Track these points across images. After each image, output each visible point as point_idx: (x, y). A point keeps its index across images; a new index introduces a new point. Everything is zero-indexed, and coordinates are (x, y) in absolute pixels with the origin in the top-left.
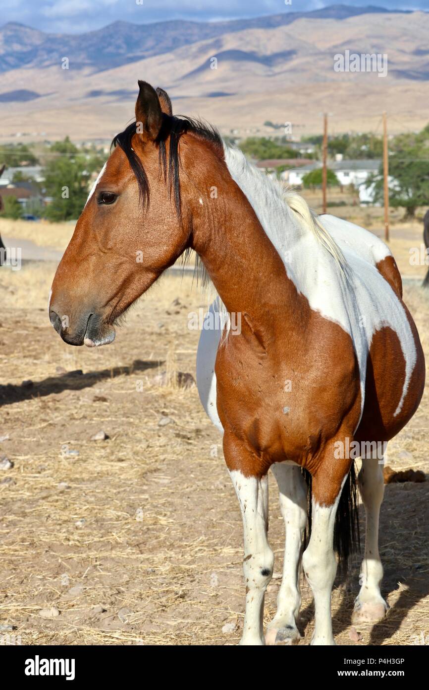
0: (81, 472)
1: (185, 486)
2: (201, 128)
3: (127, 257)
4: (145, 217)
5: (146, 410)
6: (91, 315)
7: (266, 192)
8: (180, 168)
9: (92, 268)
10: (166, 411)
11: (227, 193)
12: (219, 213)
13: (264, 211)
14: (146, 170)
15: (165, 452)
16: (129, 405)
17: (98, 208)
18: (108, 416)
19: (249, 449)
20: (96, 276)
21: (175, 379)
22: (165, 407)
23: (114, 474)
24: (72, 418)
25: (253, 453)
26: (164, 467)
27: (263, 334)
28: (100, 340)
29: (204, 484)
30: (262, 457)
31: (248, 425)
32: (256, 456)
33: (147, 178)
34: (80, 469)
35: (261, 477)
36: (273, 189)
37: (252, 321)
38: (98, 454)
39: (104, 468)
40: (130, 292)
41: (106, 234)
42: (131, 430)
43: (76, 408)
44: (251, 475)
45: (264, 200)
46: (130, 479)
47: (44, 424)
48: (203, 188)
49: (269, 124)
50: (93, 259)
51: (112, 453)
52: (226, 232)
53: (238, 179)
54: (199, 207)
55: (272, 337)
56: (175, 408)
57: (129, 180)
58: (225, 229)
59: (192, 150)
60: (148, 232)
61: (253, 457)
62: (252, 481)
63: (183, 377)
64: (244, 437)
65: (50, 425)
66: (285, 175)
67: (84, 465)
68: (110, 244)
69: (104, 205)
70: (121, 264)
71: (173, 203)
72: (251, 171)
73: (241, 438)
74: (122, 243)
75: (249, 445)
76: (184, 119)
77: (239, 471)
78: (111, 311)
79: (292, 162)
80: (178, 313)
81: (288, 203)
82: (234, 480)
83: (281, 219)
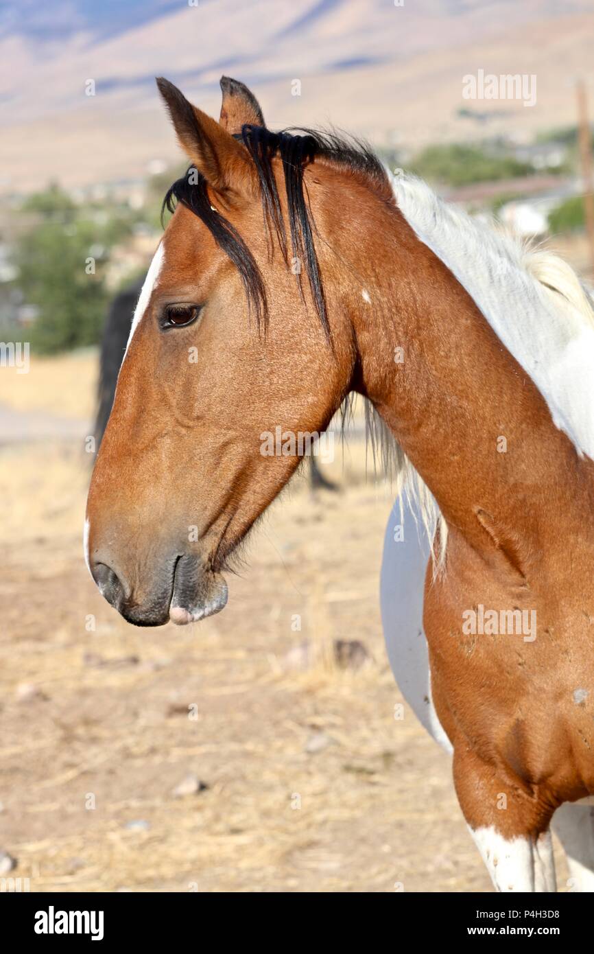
0: (157, 865)
1: (374, 870)
2: (339, 150)
3: (236, 430)
4: (263, 341)
5: (276, 723)
6: (179, 558)
7: (489, 258)
8: (314, 234)
9: (166, 463)
10: (319, 721)
11: (414, 271)
12: (404, 315)
13: (490, 297)
14: (248, 244)
15: (325, 805)
16: (240, 717)
17: (163, 338)
18: (200, 744)
19: (508, 781)
20: (176, 479)
21: (330, 653)
22: (317, 712)
23: (224, 862)
24: (127, 754)
25: (516, 789)
26: (326, 837)
27: (518, 547)
28: (202, 606)
29: (412, 863)
30: (535, 796)
31: (502, 735)
32: (525, 796)
33: (254, 261)
34: (154, 858)
35: (537, 837)
36: (502, 249)
37: (493, 524)
38: (187, 823)
39: (204, 852)
40: (250, 499)
41: (188, 387)
42: (249, 768)
43: (132, 733)
44: (518, 833)
45: (487, 275)
46: (261, 869)
47: (71, 774)
48: (365, 270)
49: (465, 113)
50: (166, 444)
51: (217, 818)
52: (422, 350)
53: (428, 237)
54: (363, 307)
55: (536, 552)
56: (335, 713)
57: (220, 271)
58: (421, 344)
59: (333, 193)
60: (272, 372)
61: (518, 796)
62: (520, 845)
63: (346, 650)
64: (497, 758)
65: (84, 773)
66: (508, 213)
67: (162, 848)
68: (198, 408)
69: (175, 331)
70: (225, 445)
71: (310, 305)
72: (451, 219)
73: (490, 762)
74: (222, 401)
75: (507, 773)
76: (303, 134)
77: (492, 828)
78: (216, 545)
79: (521, 185)
80: (318, 519)
81: (536, 274)
82: (483, 849)
83: (525, 308)
